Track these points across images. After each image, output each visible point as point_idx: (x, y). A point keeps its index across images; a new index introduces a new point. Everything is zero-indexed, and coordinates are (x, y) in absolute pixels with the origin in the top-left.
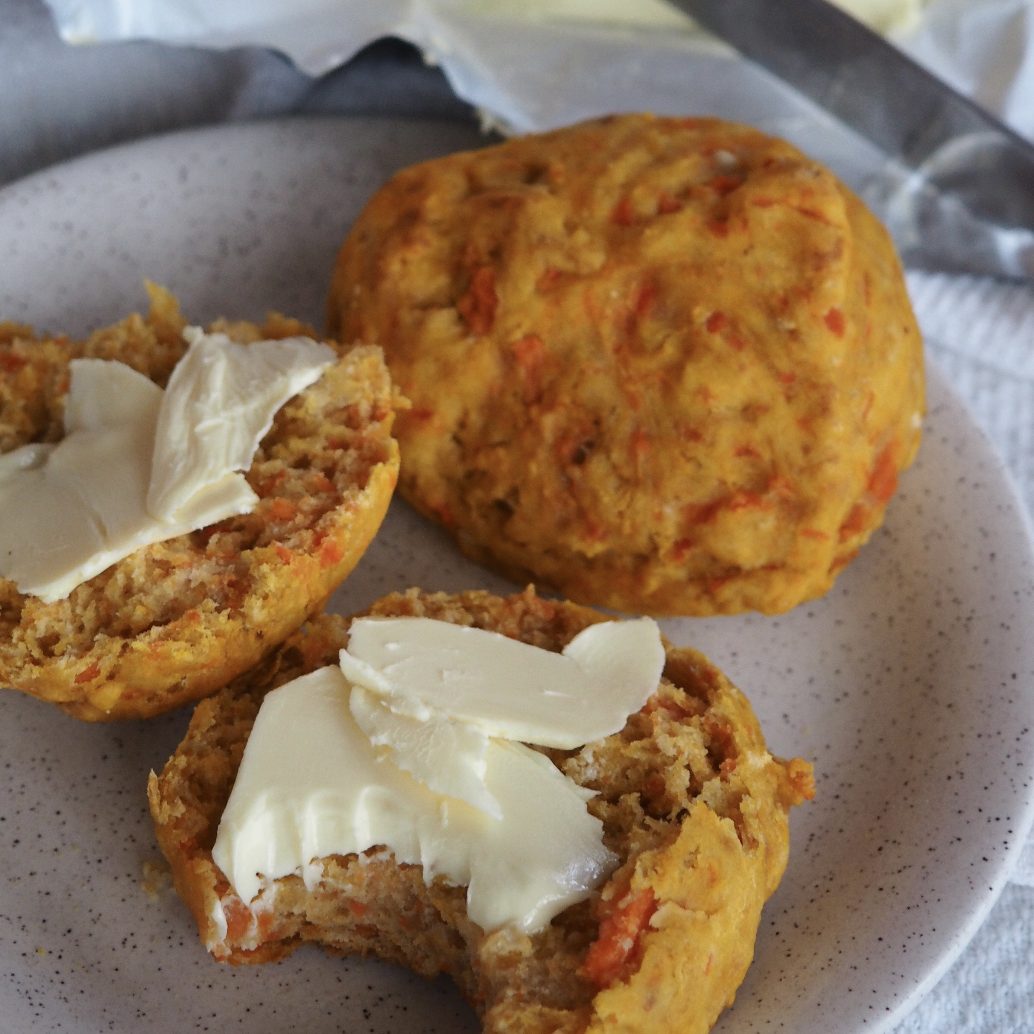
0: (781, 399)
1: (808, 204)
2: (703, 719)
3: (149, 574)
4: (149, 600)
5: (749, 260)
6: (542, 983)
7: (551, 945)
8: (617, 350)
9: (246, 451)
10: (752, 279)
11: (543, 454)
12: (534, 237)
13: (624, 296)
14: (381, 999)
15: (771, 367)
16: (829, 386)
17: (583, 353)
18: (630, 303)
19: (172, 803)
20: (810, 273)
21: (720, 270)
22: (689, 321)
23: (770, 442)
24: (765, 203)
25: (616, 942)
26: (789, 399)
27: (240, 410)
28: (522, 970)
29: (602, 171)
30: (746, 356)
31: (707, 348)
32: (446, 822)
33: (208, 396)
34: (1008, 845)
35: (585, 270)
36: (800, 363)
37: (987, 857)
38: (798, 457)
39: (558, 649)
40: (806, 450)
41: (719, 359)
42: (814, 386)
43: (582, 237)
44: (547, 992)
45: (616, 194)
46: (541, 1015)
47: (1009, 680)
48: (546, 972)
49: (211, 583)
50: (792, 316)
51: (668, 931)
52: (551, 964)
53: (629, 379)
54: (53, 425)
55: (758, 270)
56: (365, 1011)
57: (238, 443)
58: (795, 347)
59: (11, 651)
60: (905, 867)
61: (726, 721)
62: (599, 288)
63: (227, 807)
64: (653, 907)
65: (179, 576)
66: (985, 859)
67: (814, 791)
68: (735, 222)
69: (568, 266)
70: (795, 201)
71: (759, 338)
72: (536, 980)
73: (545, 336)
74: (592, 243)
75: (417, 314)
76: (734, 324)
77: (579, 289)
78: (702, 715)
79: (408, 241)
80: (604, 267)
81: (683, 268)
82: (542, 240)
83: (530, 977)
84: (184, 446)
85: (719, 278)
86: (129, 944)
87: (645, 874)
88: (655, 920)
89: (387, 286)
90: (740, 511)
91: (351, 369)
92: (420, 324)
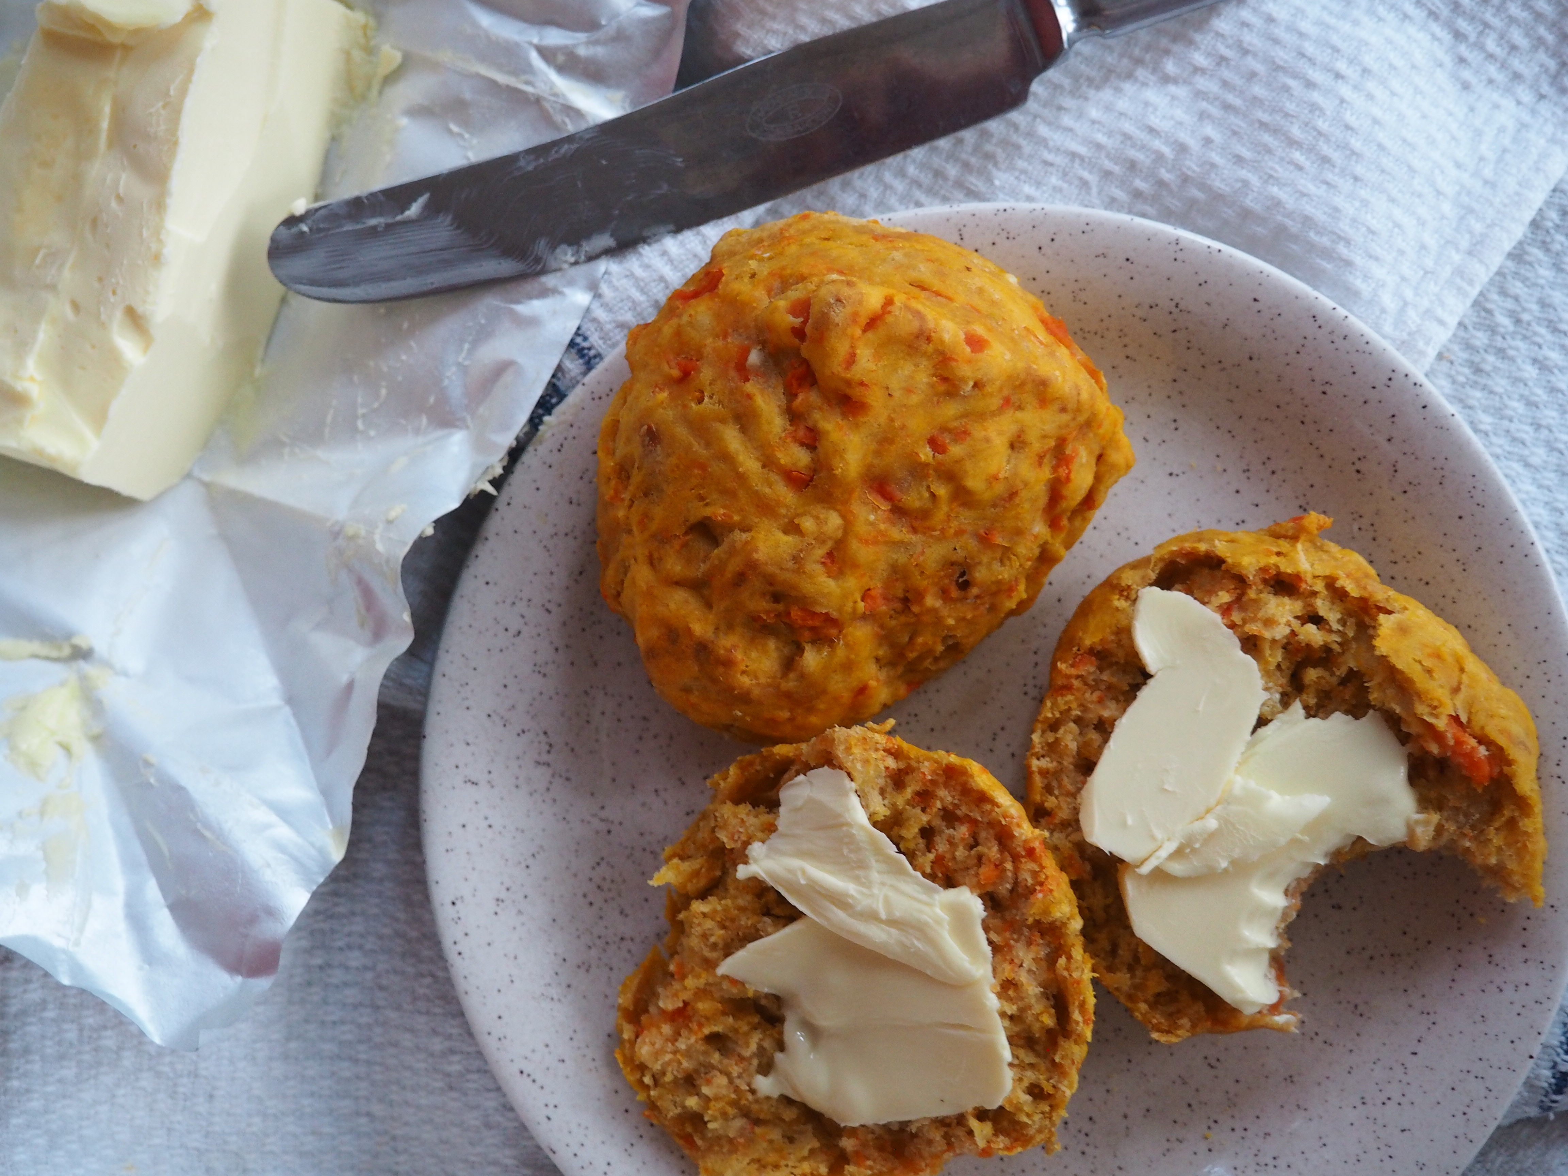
0: (1019, 414)
1: (863, 321)
2: (1254, 588)
3: (1010, 1000)
4: (1038, 1008)
5: (897, 394)
6: (1467, 815)
7: (1433, 794)
8: (915, 530)
9: (919, 884)
10: (914, 399)
11: (945, 612)
12: (790, 564)
13: (876, 509)
14: (1326, 891)
15: (993, 414)
16: (1028, 370)
17: (901, 558)
18: (885, 506)
19: (1178, 1027)
20: (930, 348)
21: (897, 424)
22: (927, 465)
23: (1044, 437)
24: (851, 359)
25: (1480, 758)
26: (1020, 408)
27: (875, 876)
28: (1451, 827)
29: (742, 478)
30: (977, 432)
31: (959, 461)
32: (1306, 838)
33: (852, 897)
34: (1419, 384)
35: (839, 534)
36: (1001, 389)
37: (1423, 404)
38: (1065, 418)
39: (1147, 676)
40: (1063, 410)
41: (972, 455)
42: (1023, 384)
43: (808, 524)
44: (1477, 816)
45: (774, 477)
46: (1497, 829)
47: (1257, 306)
48: (1457, 809)
49: (1038, 953)
50: (964, 380)
51: (1473, 711)
52: (1453, 801)
53: (943, 530)
54: (763, 1002)
55: (909, 391)
56: (1333, 907)
57: (908, 888)
58: (989, 389)
59: (1037, 1126)
60: (1394, 466)
61: (1264, 570)
62: (861, 528)
63: (1222, 996)
64: (1456, 719)
65: (1023, 977)
66: (1424, 407)
67: (1332, 519)
68: (856, 393)
69: (830, 544)
70: (858, 332)
71: (965, 415)
72: (1461, 818)
73: (871, 585)
74: (817, 518)
75: (792, 676)
76: (944, 429)
77: (854, 545)
78: (1250, 586)
79: (728, 663)
80: (843, 517)
81: (878, 453)
82: (796, 559)
83: (1457, 822)
84: (894, 931)
85: (903, 427)
86: (1214, 1063)
87: (1436, 716)
88: (1464, 719)
89: (756, 692)
90: (1072, 476)
91: (859, 766)
92: (802, 676)
